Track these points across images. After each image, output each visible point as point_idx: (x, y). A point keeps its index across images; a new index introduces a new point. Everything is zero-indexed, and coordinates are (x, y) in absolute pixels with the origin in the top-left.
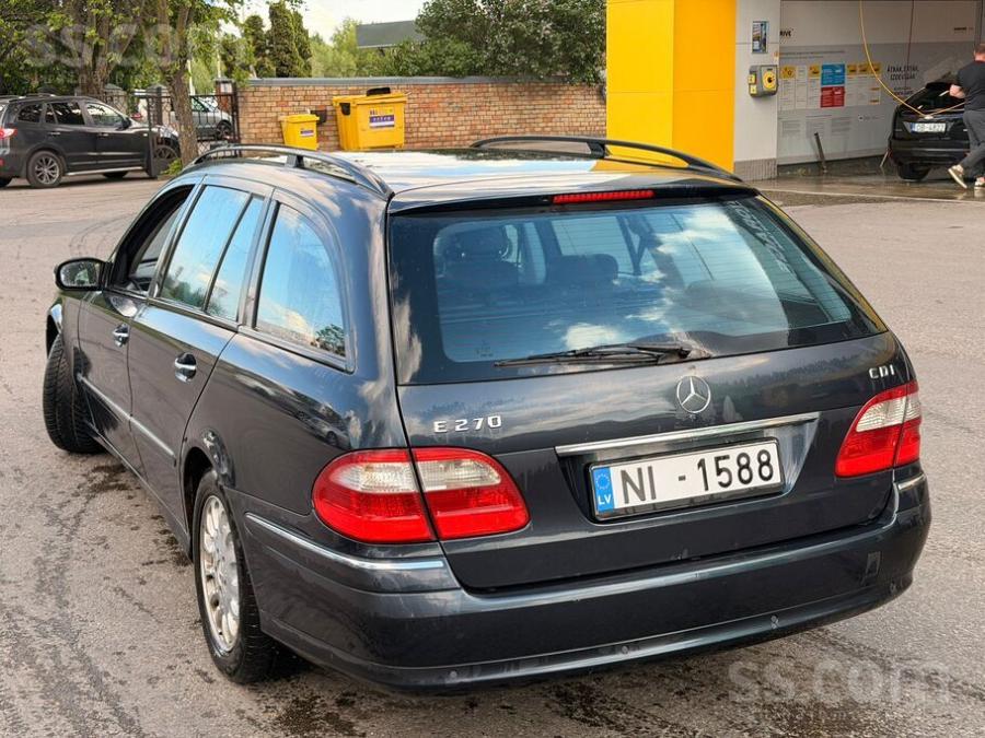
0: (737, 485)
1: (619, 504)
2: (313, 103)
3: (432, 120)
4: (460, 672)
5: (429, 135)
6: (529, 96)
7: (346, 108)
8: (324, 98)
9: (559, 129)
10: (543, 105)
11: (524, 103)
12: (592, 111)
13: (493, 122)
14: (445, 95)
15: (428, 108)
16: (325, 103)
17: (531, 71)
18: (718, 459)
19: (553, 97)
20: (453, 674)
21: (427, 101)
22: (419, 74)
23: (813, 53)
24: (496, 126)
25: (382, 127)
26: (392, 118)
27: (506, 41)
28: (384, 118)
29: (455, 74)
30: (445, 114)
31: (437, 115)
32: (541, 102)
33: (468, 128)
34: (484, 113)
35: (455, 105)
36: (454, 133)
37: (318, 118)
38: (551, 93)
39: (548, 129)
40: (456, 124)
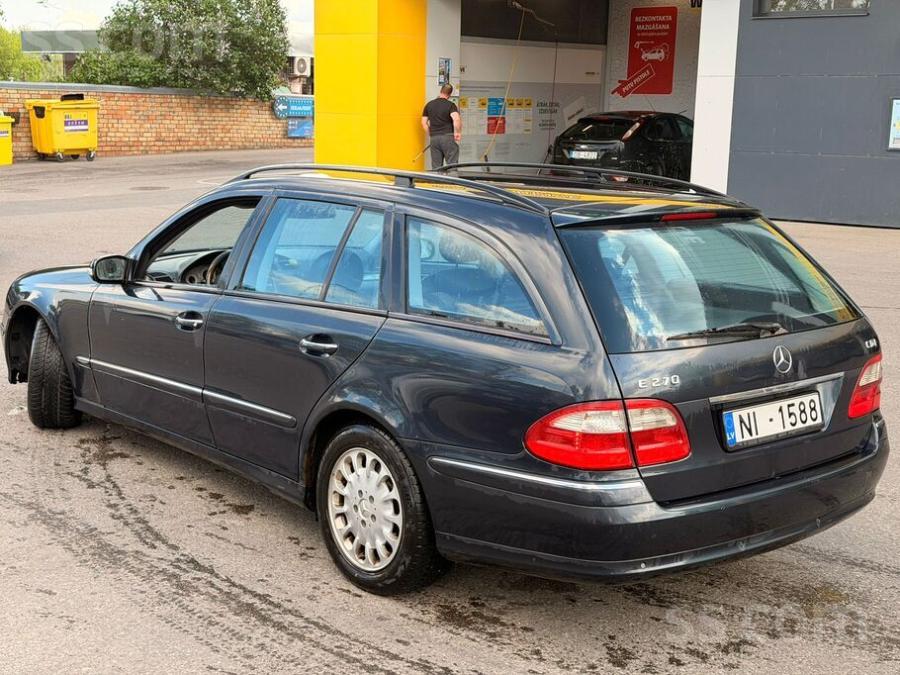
0: (800, 425)
1: (739, 439)
2: (7, 105)
3: (120, 126)
4: (647, 564)
5: (117, 139)
6: (209, 108)
7: (40, 112)
8: (16, 101)
9: (236, 139)
10: (221, 117)
11: (204, 114)
12: (265, 124)
13: (176, 130)
14: (132, 104)
15: (116, 115)
16: (18, 106)
17: (212, 85)
18: (789, 406)
19: (231, 111)
20: (643, 565)
21: (115, 107)
22: (106, 82)
23: (482, 87)
24: (179, 135)
25: (76, 130)
26: (86, 123)
27: (189, 57)
28: (79, 122)
29: (140, 84)
30: (132, 121)
31: (124, 121)
32: (220, 115)
33: (154, 135)
34: (168, 122)
35: (141, 113)
36: (141, 139)
37: (13, 120)
38: (228, 106)
39: (227, 139)
40: (143, 130)
